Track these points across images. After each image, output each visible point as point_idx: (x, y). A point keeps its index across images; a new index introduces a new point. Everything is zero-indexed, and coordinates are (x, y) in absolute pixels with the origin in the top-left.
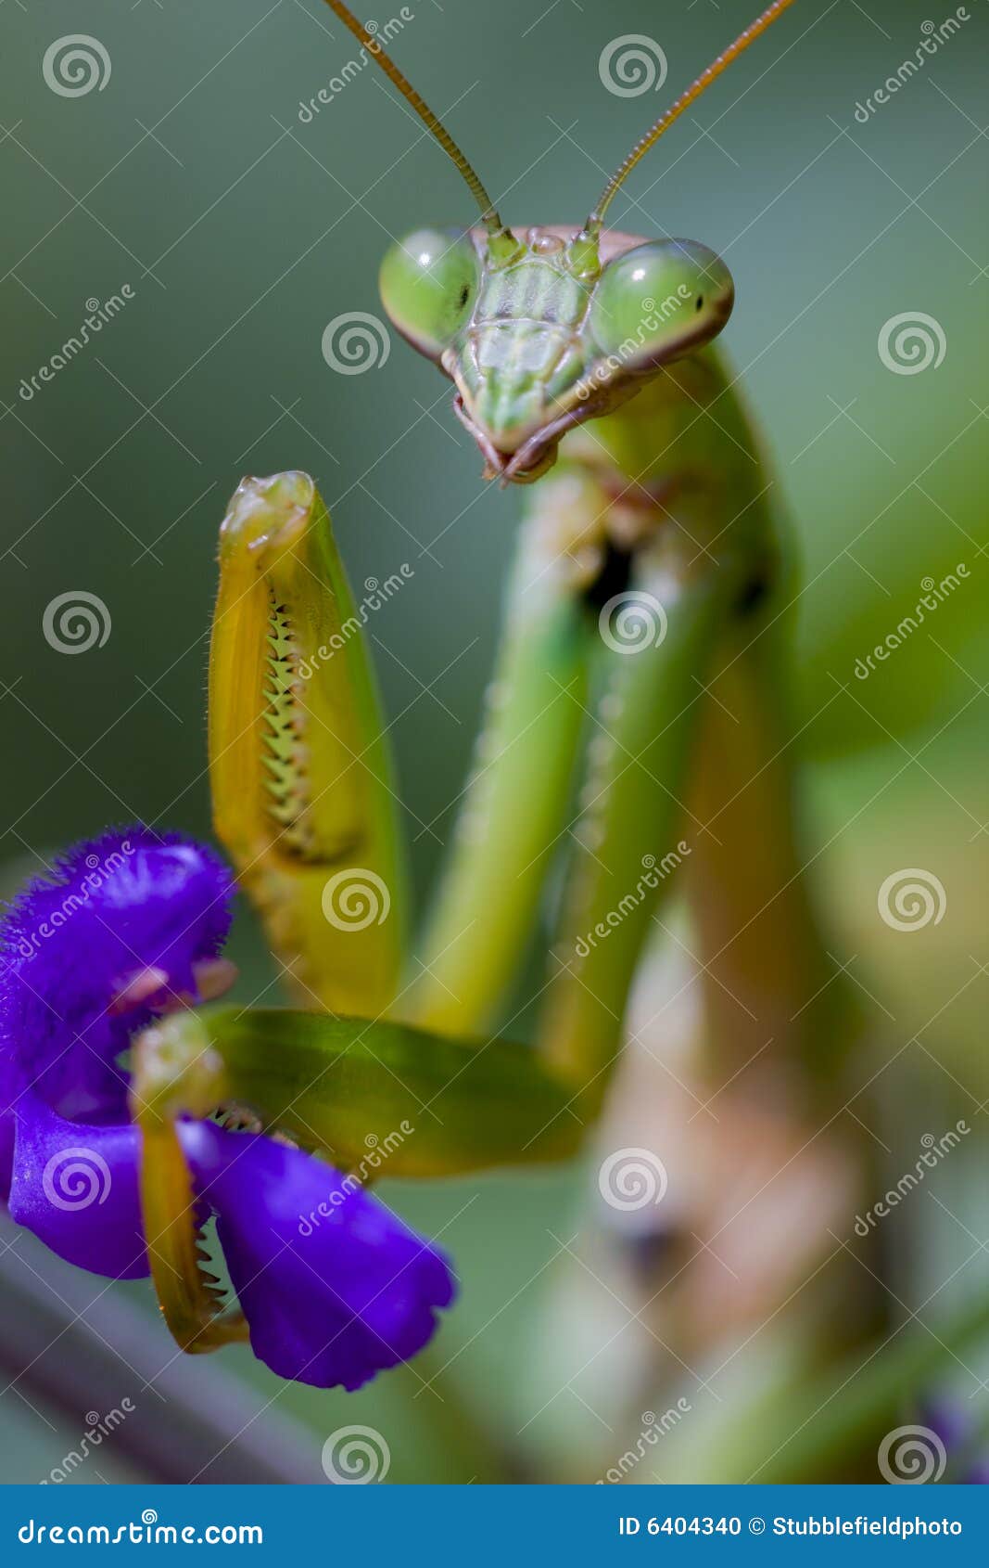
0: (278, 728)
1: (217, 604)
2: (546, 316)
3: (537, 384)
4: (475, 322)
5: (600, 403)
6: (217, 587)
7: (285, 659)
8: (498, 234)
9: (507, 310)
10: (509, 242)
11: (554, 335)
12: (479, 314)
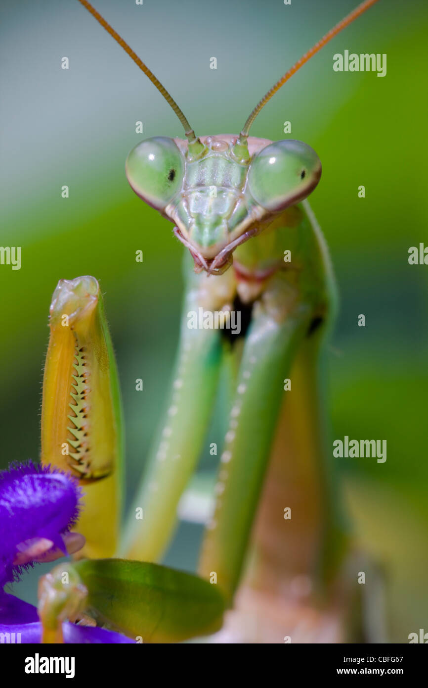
0: (78, 413)
1: (49, 349)
2: (225, 184)
3: (224, 221)
4: (184, 189)
5: (256, 229)
6: (49, 339)
7: (82, 376)
8: (194, 142)
9: (202, 182)
10: (200, 145)
11: (230, 194)
12: (186, 185)
